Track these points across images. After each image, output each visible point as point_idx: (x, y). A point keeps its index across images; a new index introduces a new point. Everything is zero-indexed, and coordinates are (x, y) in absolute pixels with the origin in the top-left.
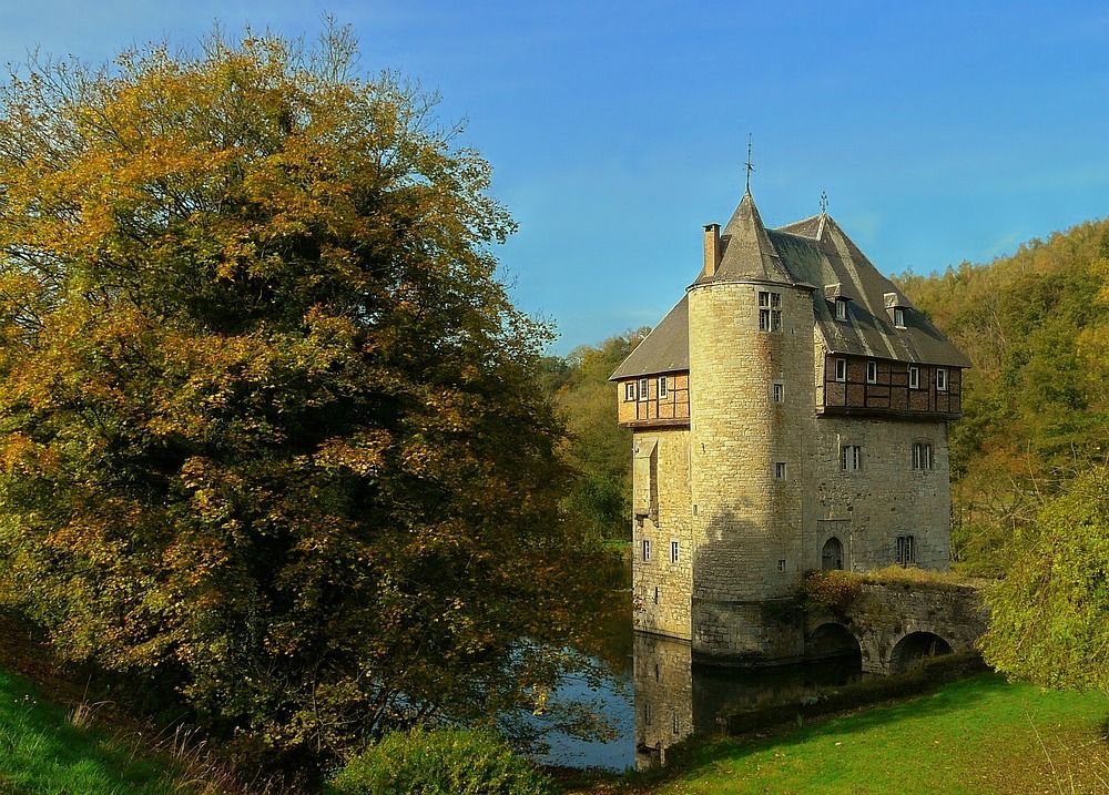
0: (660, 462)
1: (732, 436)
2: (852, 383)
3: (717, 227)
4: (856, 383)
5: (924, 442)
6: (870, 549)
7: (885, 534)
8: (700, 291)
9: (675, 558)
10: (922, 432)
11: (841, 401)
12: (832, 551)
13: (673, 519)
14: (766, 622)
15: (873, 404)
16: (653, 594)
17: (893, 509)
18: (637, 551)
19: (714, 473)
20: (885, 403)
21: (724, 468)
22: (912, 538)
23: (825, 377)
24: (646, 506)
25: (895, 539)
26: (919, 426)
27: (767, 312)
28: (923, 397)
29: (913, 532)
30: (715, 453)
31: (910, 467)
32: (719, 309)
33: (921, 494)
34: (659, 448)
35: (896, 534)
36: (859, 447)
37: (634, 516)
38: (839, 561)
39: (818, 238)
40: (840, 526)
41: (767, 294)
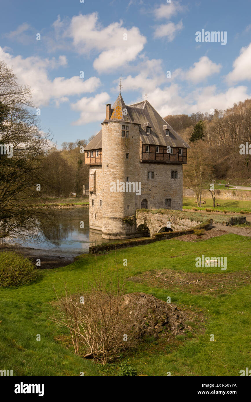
0: (97, 176)
1: (113, 169)
2: (151, 153)
3: (110, 105)
4: (152, 153)
5: (175, 170)
6: (157, 202)
7: (162, 198)
8: (105, 125)
9: (101, 205)
10: (174, 168)
11: (147, 158)
12: (145, 203)
13: (100, 193)
14: (123, 224)
15: (157, 159)
16: (95, 215)
17: (164, 191)
18: (91, 203)
19: (108, 179)
20: (162, 159)
21: (111, 178)
22: (170, 199)
23: (142, 151)
24: (93, 189)
25: (165, 199)
26: (173, 166)
27: (124, 131)
28: (174, 157)
29: (170, 197)
30: (109, 174)
31: (170, 178)
32: (110, 130)
33: (173, 186)
34: (97, 172)
35: (165, 198)
36: (153, 172)
37: (89, 192)
38: (147, 206)
39: (143, 108)
40: (147, 195)
41: (124, 126)
